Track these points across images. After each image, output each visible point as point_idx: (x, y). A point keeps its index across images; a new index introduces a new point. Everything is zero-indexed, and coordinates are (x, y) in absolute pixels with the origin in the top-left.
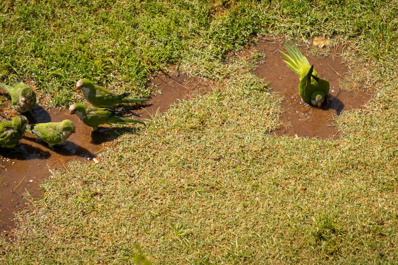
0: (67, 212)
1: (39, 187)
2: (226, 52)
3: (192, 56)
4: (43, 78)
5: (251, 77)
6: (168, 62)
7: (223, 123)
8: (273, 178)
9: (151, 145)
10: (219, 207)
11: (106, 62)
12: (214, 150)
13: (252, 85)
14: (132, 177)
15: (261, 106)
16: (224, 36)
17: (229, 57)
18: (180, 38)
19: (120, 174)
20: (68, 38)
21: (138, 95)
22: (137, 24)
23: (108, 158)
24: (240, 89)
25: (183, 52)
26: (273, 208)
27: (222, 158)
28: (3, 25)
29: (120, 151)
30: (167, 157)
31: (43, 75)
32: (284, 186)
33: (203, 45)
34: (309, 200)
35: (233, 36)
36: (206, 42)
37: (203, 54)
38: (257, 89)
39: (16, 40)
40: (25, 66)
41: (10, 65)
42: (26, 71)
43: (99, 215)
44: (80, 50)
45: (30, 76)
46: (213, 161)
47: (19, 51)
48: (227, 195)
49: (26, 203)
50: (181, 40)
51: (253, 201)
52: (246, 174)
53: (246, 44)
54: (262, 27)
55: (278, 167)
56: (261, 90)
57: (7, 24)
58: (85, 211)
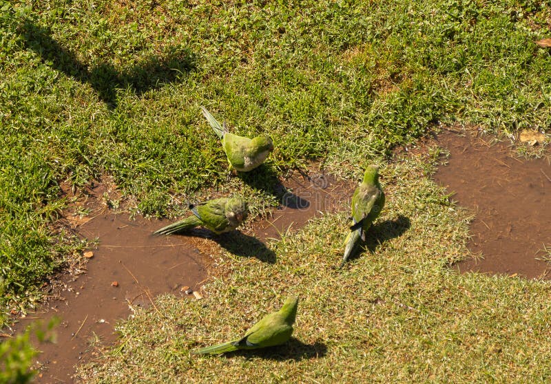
0: (152, 369)
1: (114, 330)
2: (393, 147)
3: (343, 149)
4: (127, 172)
5: (427, 184)
6: (308, 157)
7: (384, 250)
8: (453, 332)
9: (278, 276)
10: (374, 370)
11: (218, 153)
12: (368, 287)
13: (427, 196)
14: (249, 321)
15: (440, 226)
16: (391, 123)
17: (396, 154)
18: (327, 123)
19: (232, 316)
20: (165, 116)
21: (262, 202)
22: (265, 100)
23: (216, 292)
24: (411, 201)
25: (331, 144)
26: (451, 375)
27: (381, 300)
28: (71, 92)
29: (233, 282)
30: (300, 295)
31: (126, 168)
32: (468, 344)
33: (359, 135)
34: (505, 367)
35: (403, 123)
36: (365, 131)
37: (359, 148)
38: (435, 202)
39: (90, 115)
40: (100, 154)
41: (80, 152)
42: (103, 160)
43: (199, 375)
44: (182, 134)
45: (107, 168)
46: (367, 304)
47: (93, 131)
48: (385, 354)
49: (93, 353)
50: (328, 126)
51: (422, 365)
52: (415, 325)
53: (421, 136)
54: (446, 112)
55: (461, 316)
56: (441, 203)
57: (77, 91)
58: (178, 368)
